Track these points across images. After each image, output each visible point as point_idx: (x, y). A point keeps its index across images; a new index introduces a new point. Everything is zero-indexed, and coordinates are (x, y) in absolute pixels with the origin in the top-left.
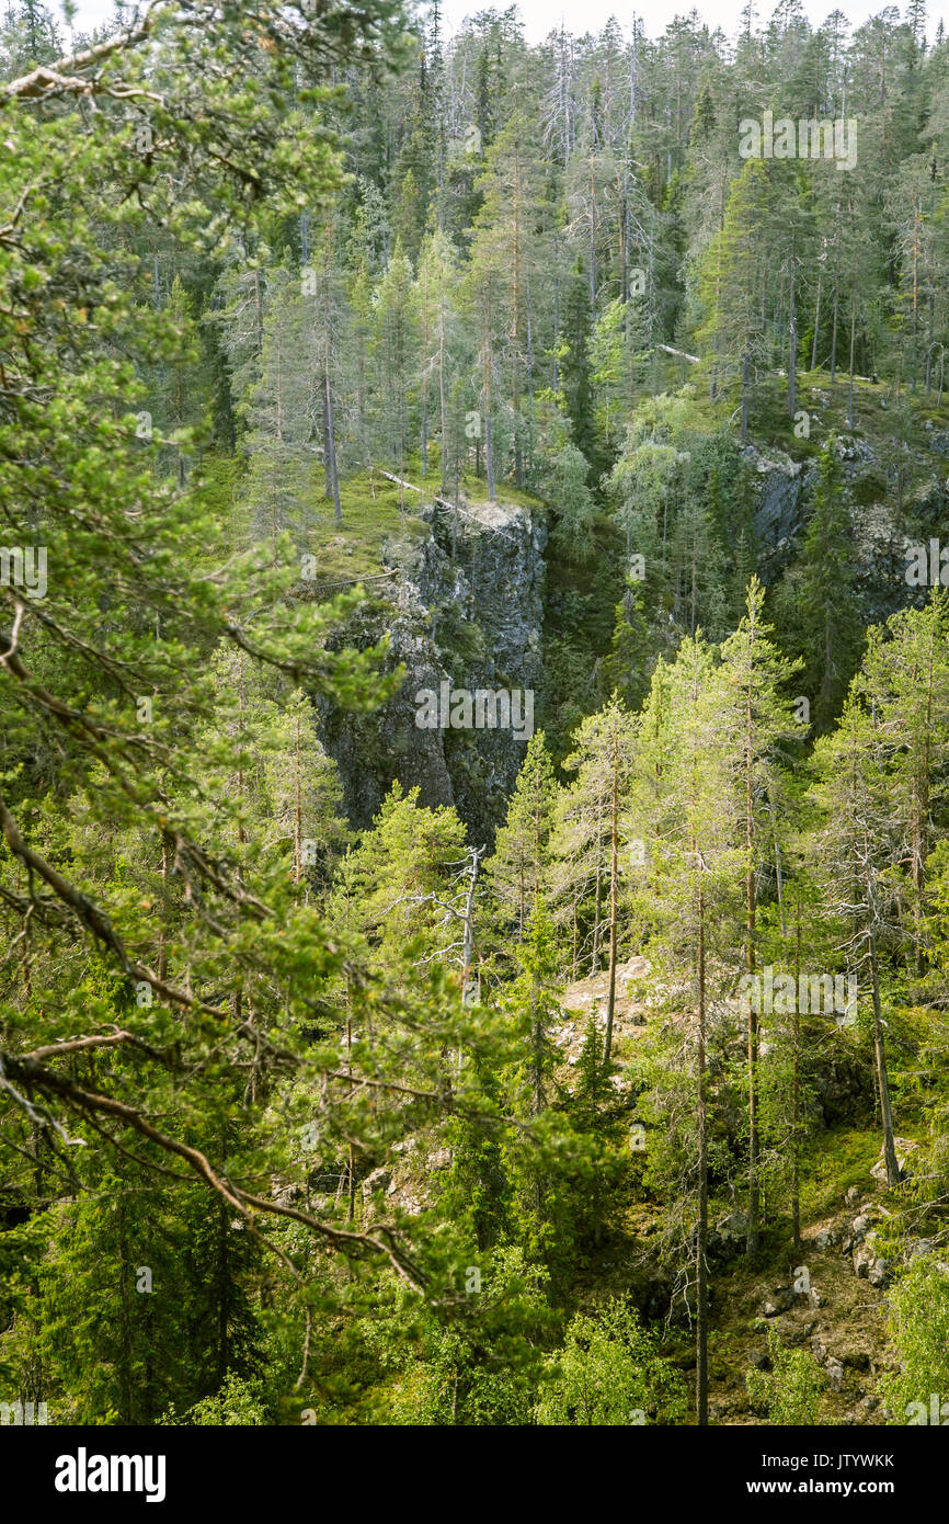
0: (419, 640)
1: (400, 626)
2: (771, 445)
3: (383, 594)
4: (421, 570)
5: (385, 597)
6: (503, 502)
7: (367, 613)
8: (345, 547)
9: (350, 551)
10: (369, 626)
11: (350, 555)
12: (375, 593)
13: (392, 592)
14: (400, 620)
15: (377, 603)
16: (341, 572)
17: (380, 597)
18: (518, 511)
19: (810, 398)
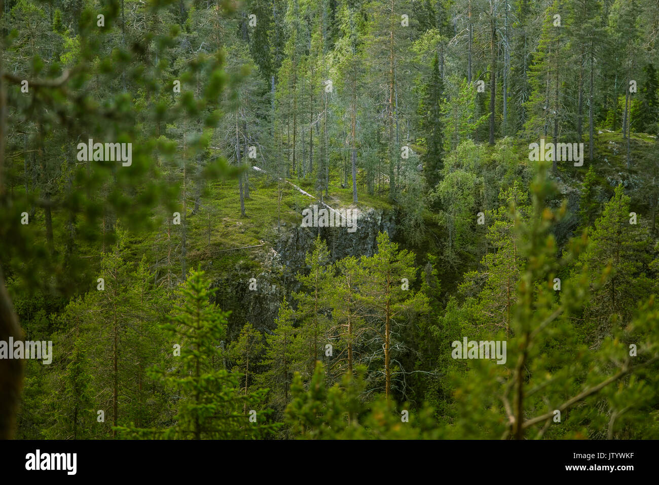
0: (274, 287)
1: (262, 277)
2: (573, 177)
3: (256, 257)
4: (289, 244)
5: (257, 259)
6: (362, 205)
7: (244, 268)
8: (240, 228)
9: (243, 230)
10: (244, 277)
11: (243, 233)
12: (251, 256)
13: (262, 256)
14: (263, 274)
15: (250, 263)
16: (232, 243)
17: (253, 259)
18: (371, 210)
19: (607, 148)
